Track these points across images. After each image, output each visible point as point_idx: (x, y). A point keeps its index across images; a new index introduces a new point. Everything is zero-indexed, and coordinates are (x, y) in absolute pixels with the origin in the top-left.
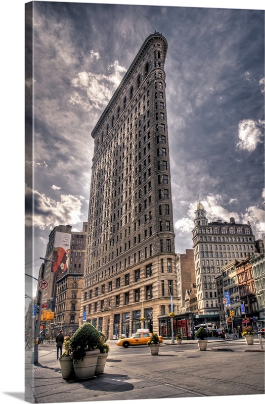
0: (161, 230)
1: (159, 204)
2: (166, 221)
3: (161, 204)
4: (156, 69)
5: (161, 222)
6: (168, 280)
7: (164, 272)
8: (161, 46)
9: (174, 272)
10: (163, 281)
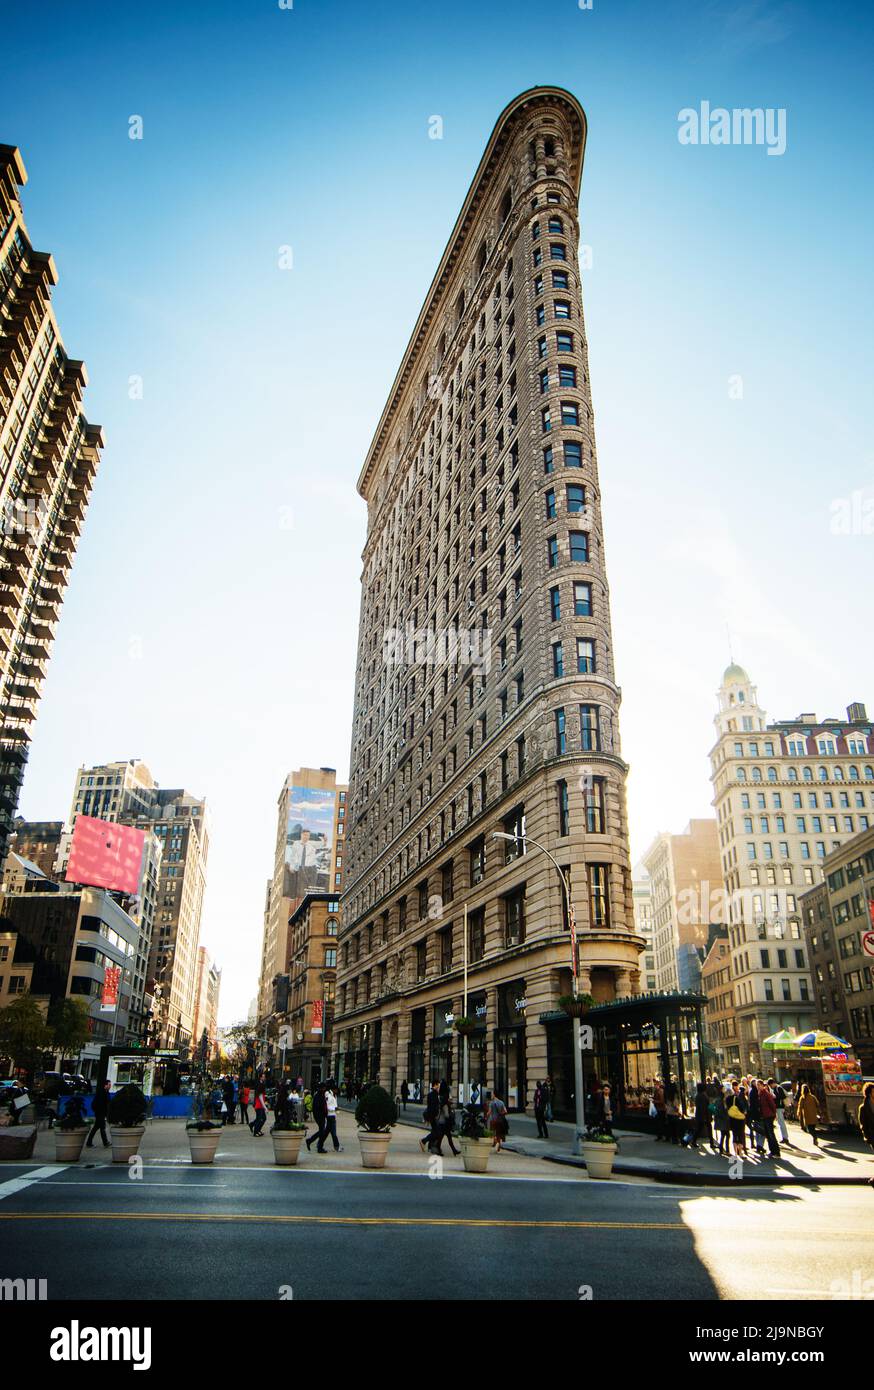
0: (557, 674)
1: (551, 585)
2: (580, 640)
3: (558, 581)
4: (535, 186)
5: (557, 645)
6: (589, 865)
7: (572, 831)
8: (557, 123)
9: (614, 832)
10: (566, 868)
